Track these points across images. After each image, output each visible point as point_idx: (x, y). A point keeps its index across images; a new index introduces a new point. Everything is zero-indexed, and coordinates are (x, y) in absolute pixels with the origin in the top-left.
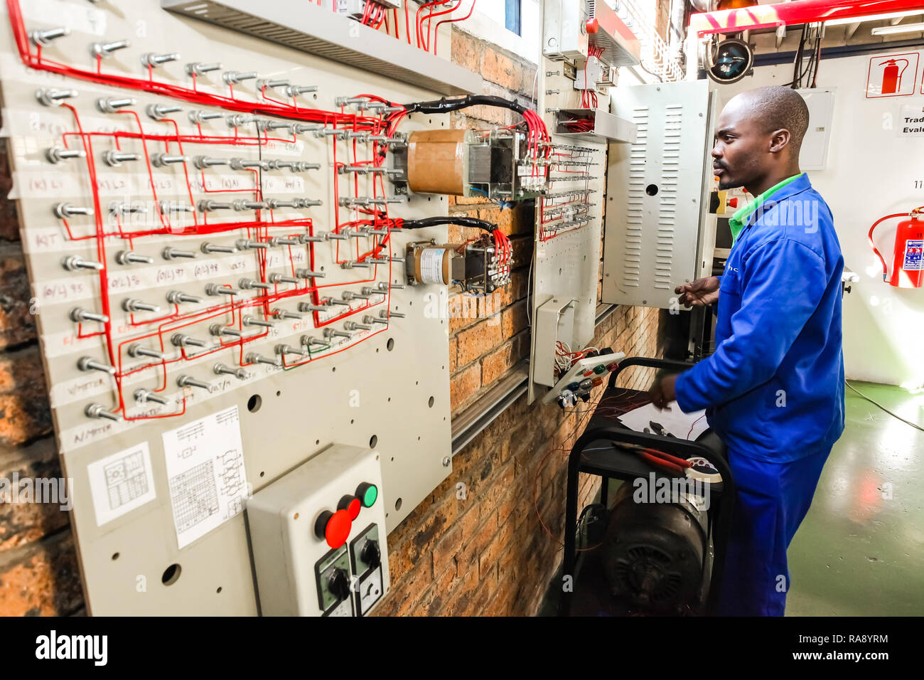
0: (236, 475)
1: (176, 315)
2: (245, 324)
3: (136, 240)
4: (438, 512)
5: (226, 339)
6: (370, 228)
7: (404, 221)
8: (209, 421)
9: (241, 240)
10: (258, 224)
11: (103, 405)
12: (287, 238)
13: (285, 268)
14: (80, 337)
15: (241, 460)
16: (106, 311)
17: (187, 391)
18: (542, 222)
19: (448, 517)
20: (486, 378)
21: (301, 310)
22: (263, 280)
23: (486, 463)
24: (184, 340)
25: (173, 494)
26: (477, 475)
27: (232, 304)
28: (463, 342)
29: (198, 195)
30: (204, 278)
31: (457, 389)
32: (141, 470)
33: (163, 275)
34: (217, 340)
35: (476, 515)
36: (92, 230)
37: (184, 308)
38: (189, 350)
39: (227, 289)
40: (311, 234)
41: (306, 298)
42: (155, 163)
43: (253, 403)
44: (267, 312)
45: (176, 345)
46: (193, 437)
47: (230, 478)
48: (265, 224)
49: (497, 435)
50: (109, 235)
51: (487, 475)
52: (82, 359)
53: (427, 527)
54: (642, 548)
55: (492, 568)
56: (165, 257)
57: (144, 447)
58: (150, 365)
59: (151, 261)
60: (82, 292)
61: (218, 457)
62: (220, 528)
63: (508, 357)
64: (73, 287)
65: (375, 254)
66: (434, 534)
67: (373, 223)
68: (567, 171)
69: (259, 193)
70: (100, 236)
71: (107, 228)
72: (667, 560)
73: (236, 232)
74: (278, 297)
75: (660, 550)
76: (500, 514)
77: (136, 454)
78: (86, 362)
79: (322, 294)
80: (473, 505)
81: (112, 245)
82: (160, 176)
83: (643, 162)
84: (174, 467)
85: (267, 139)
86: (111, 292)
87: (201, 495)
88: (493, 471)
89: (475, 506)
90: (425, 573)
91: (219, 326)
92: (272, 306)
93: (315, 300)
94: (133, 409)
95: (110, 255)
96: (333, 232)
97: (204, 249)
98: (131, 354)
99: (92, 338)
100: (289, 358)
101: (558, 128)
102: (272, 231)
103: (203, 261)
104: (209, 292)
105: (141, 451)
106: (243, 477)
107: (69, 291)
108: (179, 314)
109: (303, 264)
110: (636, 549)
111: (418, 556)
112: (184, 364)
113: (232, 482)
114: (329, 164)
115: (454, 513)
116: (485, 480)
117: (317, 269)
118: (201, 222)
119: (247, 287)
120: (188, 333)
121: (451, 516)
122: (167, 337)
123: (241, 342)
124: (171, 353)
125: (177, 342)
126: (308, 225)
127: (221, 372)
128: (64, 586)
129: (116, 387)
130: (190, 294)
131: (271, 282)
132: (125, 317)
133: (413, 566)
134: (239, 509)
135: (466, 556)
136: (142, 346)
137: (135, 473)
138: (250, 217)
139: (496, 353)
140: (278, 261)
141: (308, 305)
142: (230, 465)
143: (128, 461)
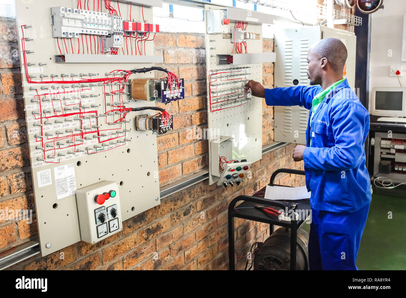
0: (73, 183)
1: (58, 137)
2: (76, 141)
3: (49, 119)
4: (158, 223)
5: (71, 144)
6: (119, 112)
7: (132, 109)
8: (66, 166)
9: (75, 118)
10: (80, 113)
11: (41, 158)
12: (89, 116)
13: (89, 125)
14: (36, 141)
15: (75, 179)
16: (42, 135)
17: (60, 157)
18: (211, 104)
19: (164, 227)
20: (185, 171)
21: (94, 137)
22: (82, 128)
23: (186, 209)
24: (60, 143)
25: (56, 184)
26: (181, 213)
27: (73, 135)
28: (171, 154)
29: (64, 106)
30: (65, 128)
31: (168, 173)
32: (49, 176)
33: (55, 127)
34: (68, 144)
35: (181, 230)
36: (40, 117)
37: (60, 136)
38: (61, 146)
39: (71, 131)
40: (97, 115)
41: (96, 134)
42: (53, 100)
43: (79, 163)
44: (83, 138)
45: (58, 145)
46: (61, 170)
47: (72, 184)
48: (82, 113)
49: (193, 197)
50: (43, 118)
51: (187, 214)
52: (37, 146)
53: (153, 228)
54: (269, 258)
55: (193, 260)
56: (55, 122)
57: (49, 170)
58: (51, 149)
59: (52, 124)
60: (37, 131)
61: (68, 177)
62: (68, 197)
63: (199, 163)
64: (35, 130)
65: (121, 120)
66: (156, 231)
67: (120, 110)
68: (228, 80)
69: (80, 104)
70: (41, 118)
71: (43, 116)
72: (281, 263)
73: (74, 115)
74: (86, 133)
75: (278, 258)
76: (197, 235)
77: (47, 171)
78: (37, 147)
79: (101, 133)
80: (179, 226)
81: (44, 120)
82: (55, 102)
83: (291, 68)
84: (57, 177)
85: (82, 90)
86: (43, 131)
87: (63, 186)
88: (191, 214)
89: (180, 226)
90: (152, 247)
91: (69, 141)
92: (84, 136)
93: (99, 135)
94: (47, 160)
95: (43, 122)
96: (104, 114)
97: (65, 120)
98: (47, 146)
99: (39, 142)
100: (90, 151)
101: (220, 62)
102: (84, 115)
103: (65, 123)
104: (66, 132)
105: (49, 171)
106: (75, 184)
107: (35, 131)
108: (59, 137)
109: (95, 124)
110: (267, 258)
111: (148, 238)
112: (60, 150)
113: (72, 185)
114: (103, 93)
115: (168, 226)
116: (186, 217)
117: (99, 125)
118: (64, 113)
119: (77, 130)
120: (61, 142)
121: (166, 227)
122: (56, 142)
123: (75, 145)
124: (56, 147)
125: (58, 144)
126: (96, 112)
127: (69, 153)
128: (29, 206)
129: (44, 154)
130: (61, 132)
131: (84, 129)
132: (46, 137)
133: (145, 242)
134: (74, 193)
135: (175, 247)
136: (50, 144)
137: (47, 176)
138: (78, 111)
139: (191, 161)
140: (86, 123)
141: (96, 136)
142: (71, 180)
143: (46, 173)
